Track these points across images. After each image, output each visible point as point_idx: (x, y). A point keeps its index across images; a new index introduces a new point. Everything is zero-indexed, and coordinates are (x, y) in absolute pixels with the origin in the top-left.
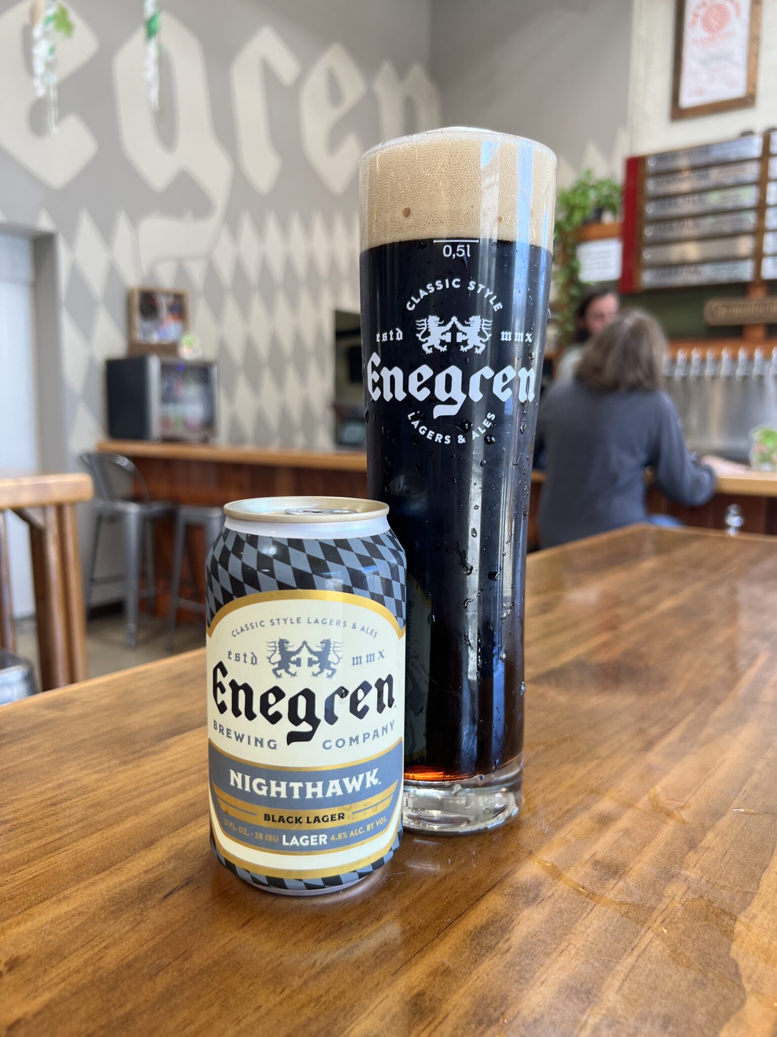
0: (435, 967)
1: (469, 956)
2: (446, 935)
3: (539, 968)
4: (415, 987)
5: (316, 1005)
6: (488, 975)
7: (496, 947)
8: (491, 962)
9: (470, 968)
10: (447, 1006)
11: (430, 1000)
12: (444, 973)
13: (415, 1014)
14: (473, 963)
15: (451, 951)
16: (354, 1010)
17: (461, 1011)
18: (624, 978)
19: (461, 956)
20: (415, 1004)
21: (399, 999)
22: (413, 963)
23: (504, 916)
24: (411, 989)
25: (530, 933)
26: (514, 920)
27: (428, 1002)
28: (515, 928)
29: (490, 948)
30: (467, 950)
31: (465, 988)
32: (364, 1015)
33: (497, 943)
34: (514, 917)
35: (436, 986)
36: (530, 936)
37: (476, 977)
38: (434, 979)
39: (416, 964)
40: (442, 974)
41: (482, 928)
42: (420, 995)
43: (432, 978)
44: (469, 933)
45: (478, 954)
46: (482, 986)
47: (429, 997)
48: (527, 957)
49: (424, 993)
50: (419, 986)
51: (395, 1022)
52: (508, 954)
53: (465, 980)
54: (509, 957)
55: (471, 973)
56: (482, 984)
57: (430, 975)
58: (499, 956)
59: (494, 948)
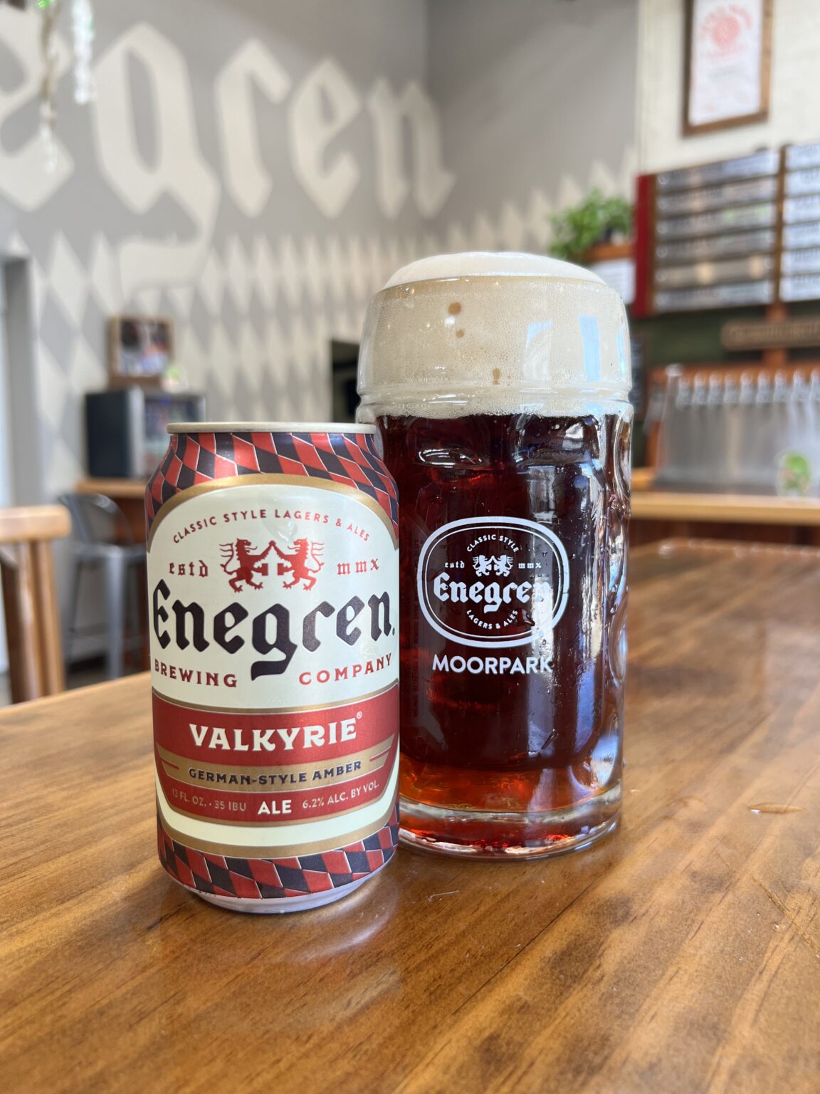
0: (508, 1003)
1: (552, 988)
2: (518, 963)
4: (485, 1029)
5: (355, 1056)
6: (579, 1010)
7: (585, 977)
8: (581, 994)
9: (554, 1002)
10: (530, 1052)
11: (508, 1044)
12: (521, 1009)
13: (489, 1063)
14: (558, 997)
15: (527, 983)
16: (407, 1061)
17: (551, 1058)
18: (757, 1008)
19: (541, 989)
20: (488, 1050)
21: (465, 1044)
22: (479, 998)
23: (589, 939)
24: (481, 1031)
25: (625, 958)
26: (602, 944)
27: (505, 1046)
28: (606, 952)
29: (577, 978)
30: (547, 981)
31: (552, 1027)
32: (421, 1067)
33: (585, 971)
34: (602, 939)
35: (514, 1026)
36: (625, 962)
37: (563, 1014)
38: (509, 1018)
39: (483, 1000)
40: (519, 1011)
41: (563, 953)
42: (493, 1038)
43: (506, 1016)
44: (547, 960)
45: (564, 986)
46: (574, 1024)
47: (506, 1040)
48: (626, 986)
49: (499, 1036)
50: (490, 1027)
51: (464, 1074)
52: (602, 984)
53: (550, 1018)
54: (602, 987)
55: (556, 1009)
56: (573, 1021)
57: (502, 1013)
58: (590, 986)
59: (582, 977)
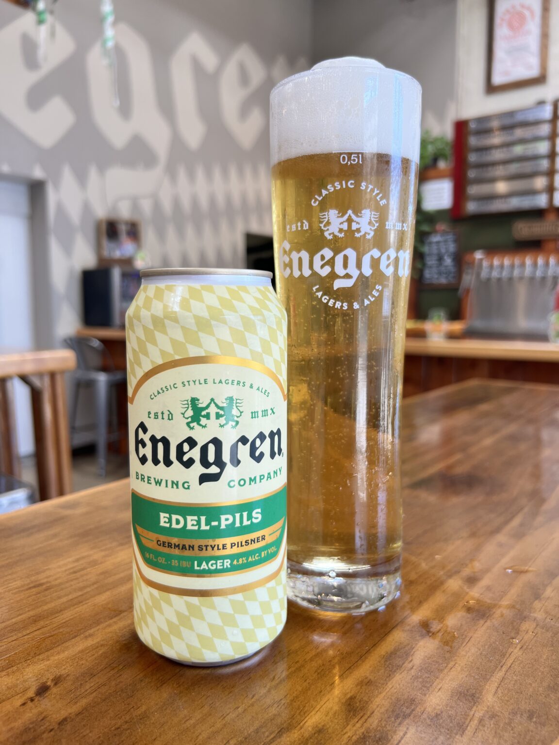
0: (360, 680)
1: (384, 672)
2: (366, 658)
3: (436, 680)
4: (348, 693)
6: (399, 685)
7: (403, 666)
8: (401, 676)
9: (386, 680)
10: (372, 706)
11: (360, 701)
12: (366, 683)
13: (350, 711)
14: (387, 677)
15: (371, 669)
17: (383, 709)
18: (498, 686)
19: (378, 672)
20: (349, 704)
21: (337, 701)
22: (344, 677)
23: (406, 646)
24: (345, 694)
25: (426, 657)
26: (414, 648)
27: (358, 702)
28: (415, 653)
29: (399, 667)
30: (382, 668)
31: (384, 694)
33: (403, 663)
34: (414, 646)
36: (426, 659)
37: (390, 686)
38: (361, 688)
39: (347, 678)
42: (352, 698)
43: (359, 687)
44: (382, 657)
45: (391, 671)
46: (396, 692)
48: (426, 672)
49: (355, 697)
50: (351, 692)
51: (336, 717)
52: (413, 671)
53: (383, 688)
54: (413, 672)
55: (387, 684)
57: (357, 685)
58: (406, 672)
59: (401, 667)
